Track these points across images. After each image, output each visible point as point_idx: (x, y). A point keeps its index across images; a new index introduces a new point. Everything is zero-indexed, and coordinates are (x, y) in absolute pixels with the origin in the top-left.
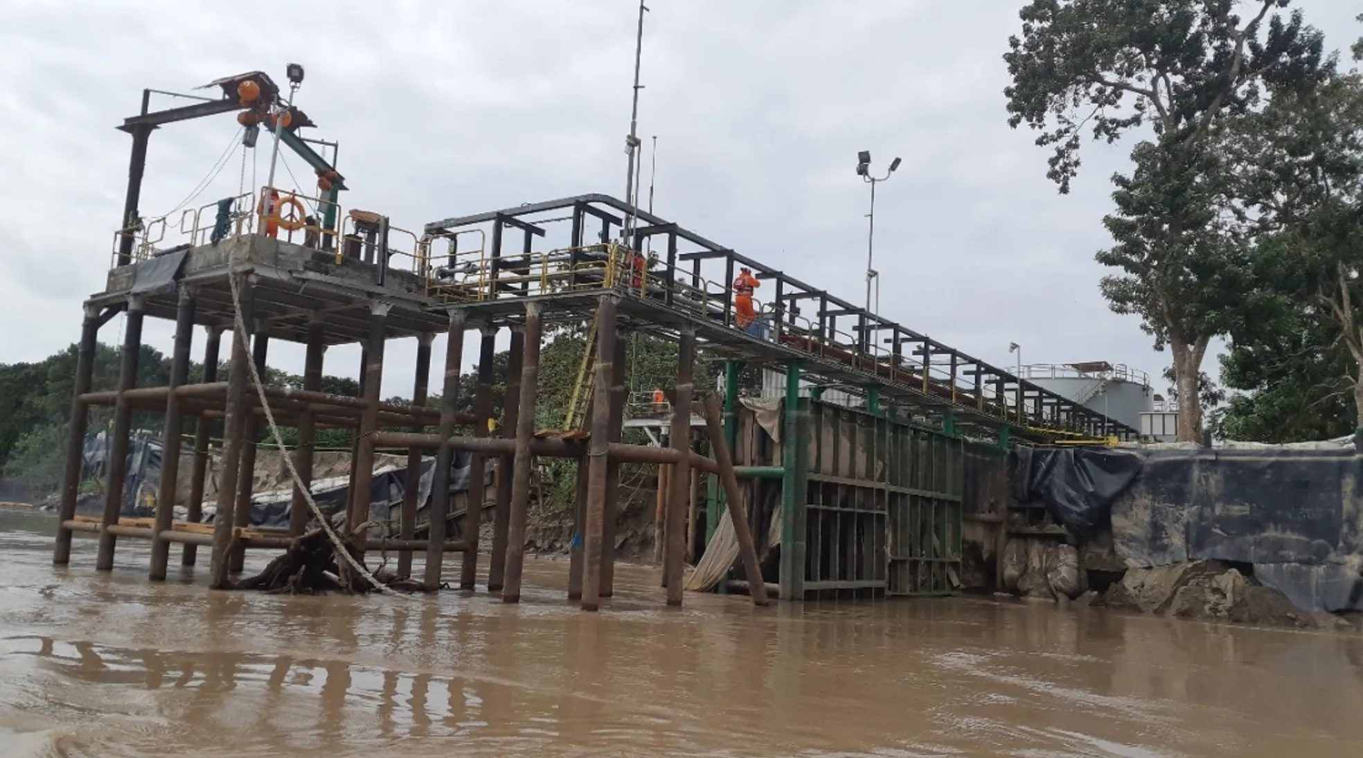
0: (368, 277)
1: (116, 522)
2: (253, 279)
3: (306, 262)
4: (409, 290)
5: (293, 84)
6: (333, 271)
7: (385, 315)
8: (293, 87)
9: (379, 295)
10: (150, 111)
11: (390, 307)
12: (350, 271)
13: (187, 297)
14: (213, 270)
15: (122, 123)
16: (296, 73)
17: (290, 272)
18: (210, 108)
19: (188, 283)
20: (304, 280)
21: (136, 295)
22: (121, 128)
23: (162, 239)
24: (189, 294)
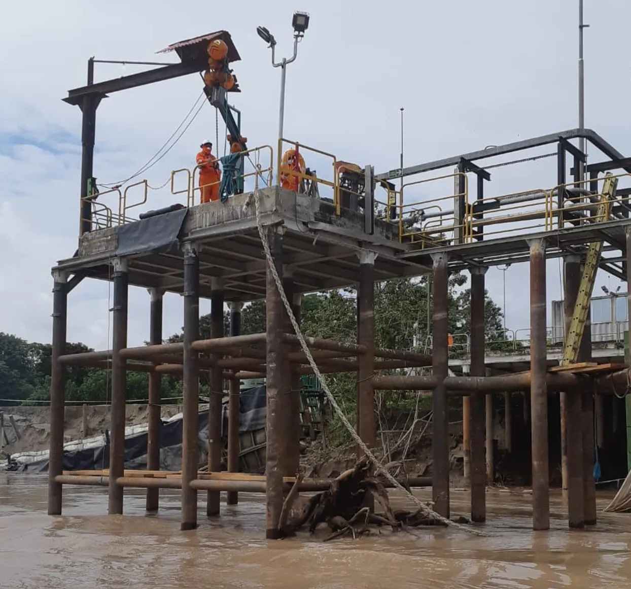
0: (360, 227)
1: (122, 475)
2: (281, 231)
3: (315, 214)
4: (388, 238)
5: (297, 33)
6: (335, 222)
7: (373, 263)
8: (297, 36)
9: (370, 244)
10: (95, 82)
11: (377, 255)
12: (346, 221)
13: (193, 255)
14: (226, 226)
15: (67, 96)
16: (301, 21)
17: (304, 223)
18: (168, 72)
19: (193, 241)
20: (316, 231)
21: (122, 257)
22: (66, 100)
23: (145, 201)
24: (194, 252)
